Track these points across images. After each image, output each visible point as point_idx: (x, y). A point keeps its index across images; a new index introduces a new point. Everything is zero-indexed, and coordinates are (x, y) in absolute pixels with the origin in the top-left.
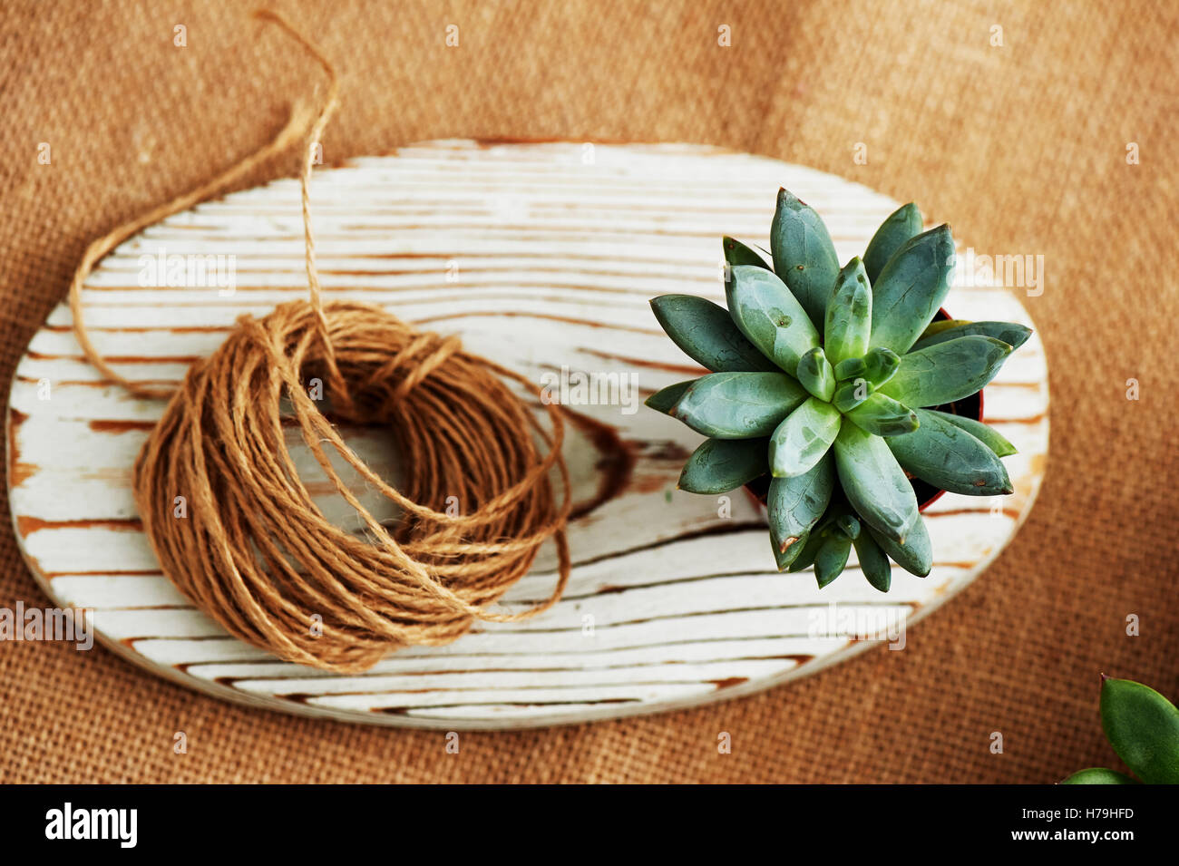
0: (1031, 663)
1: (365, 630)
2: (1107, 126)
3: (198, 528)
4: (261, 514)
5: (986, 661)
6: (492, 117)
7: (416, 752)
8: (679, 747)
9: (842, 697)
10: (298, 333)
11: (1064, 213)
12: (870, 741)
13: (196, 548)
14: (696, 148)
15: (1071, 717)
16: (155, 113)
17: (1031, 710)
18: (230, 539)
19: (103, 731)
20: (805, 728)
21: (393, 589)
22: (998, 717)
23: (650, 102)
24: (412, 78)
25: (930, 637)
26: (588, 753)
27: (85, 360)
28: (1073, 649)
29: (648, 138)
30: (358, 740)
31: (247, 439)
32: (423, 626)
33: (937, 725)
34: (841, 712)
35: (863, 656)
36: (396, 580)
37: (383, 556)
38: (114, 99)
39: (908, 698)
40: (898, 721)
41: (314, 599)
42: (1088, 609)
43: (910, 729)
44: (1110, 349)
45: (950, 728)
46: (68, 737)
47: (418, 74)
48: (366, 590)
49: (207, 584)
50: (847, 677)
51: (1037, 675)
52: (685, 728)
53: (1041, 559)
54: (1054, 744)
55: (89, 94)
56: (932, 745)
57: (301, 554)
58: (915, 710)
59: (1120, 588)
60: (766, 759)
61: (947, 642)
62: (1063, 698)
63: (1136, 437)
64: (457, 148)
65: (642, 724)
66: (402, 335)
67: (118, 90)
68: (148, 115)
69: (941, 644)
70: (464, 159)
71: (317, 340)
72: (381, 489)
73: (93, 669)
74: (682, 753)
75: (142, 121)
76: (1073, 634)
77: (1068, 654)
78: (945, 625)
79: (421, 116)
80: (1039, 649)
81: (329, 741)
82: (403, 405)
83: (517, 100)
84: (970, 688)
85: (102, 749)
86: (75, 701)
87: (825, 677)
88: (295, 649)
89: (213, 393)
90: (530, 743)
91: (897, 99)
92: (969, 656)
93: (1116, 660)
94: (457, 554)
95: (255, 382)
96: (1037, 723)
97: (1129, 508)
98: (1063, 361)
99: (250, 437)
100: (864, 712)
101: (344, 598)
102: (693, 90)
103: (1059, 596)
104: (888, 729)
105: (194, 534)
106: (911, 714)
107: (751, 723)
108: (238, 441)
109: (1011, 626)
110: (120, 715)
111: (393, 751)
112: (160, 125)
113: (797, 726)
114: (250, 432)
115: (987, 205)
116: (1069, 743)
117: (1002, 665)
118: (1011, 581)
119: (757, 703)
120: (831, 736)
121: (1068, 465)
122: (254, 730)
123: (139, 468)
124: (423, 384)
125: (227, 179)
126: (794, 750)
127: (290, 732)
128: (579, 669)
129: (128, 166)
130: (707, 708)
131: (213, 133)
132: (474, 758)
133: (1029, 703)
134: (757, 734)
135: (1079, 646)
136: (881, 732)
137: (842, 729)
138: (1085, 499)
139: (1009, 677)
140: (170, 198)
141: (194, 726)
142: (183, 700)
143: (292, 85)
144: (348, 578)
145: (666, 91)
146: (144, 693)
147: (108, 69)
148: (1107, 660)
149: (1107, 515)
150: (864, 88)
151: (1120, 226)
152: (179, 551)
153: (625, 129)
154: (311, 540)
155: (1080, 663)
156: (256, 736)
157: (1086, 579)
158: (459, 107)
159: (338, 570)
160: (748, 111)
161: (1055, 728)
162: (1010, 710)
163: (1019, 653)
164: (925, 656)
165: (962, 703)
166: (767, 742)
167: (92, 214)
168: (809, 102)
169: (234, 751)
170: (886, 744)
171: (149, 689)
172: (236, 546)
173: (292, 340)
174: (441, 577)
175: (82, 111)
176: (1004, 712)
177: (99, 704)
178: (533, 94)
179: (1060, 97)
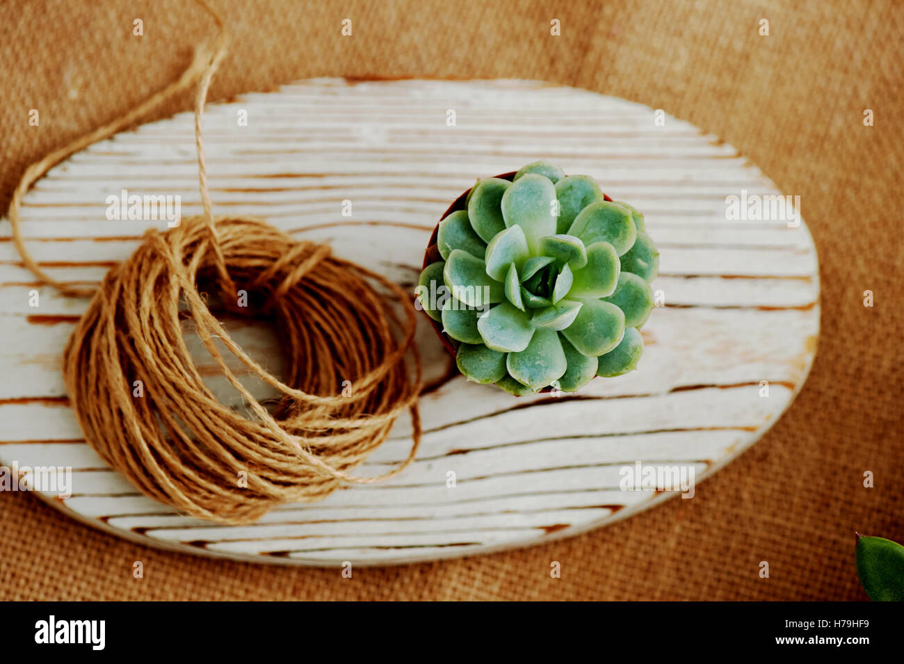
0: (806, 507)
1: (251, 491)
2: (869, 59)
3: (114, 407)
4: (164, 396)
5: (769, 506)
6: (360, 57)
7: (299, 585)
8: (515, 579)
9: (650, 537)
10: (194, 245)
11: (834, 133)
12: (673, 573)
13: (112, 423)
14: (527, 82)
15: (840, 552)
16: (82, 57)
17: (806, 546)
18: (139, 416)
19: (42, 570)
20: (619, 562)
21: (273, 458)
22: (779, 552)
23: (490, 43)
24: (294, 25)
25: (723, 487)
26: (440, 585)
27: (23, 265)
28: (841, 496)
29: (488, 75)
30: (251, 575)
31: (151, 335)
32: (299, 487)
33: (729, 560)
34: (649, 549)
35: (667, 503)
36: (275, 450)
37: (264, 431)
38: (48, 45)
39: (705, 537)
40: (696, 556)
41: (208, 466)
42: (853, 462)
43: (706, 563)
44: (872, 246)
45: (739, 562)
46: (13, 575)
47: (299, 22)
48: (250, 459)
49: (122, 453)
50: (654, 521)
51: (811, 517)
52: (521, 563)
53: (815, 421)
54: (825, 574)
55: (28, 41)
56: (724, 576)
57: (197, 429)
58: (711, 547)
59: (880, 445)
60: (588, 588)
61: (737, 490)
62: (833, 537)
63: (893, 318)
64: (328, 85)
65: (484, 561)
66: (281, 244)
67: (51, 37)
68: (76, 58)
69: (732, 492)
70: (335, 94)
71: (210, 250)
72: (262, 376)
73: (33, 518)
74: (518, 584)
75: (71, 63)
76: (841, 483)
77: (837, 499)
78: (735, 476)
79: (301, 56)
80: (813, 495)
81: (228, 576)
82: (283, 302)
83: (380, 42)
84: (755, 528)
85: (41, 584)
86: (19, 545)
87: (636, 521)
88: (194, 506)
89: (125, 295)
90: (392, 577)
91: (695, 38)
92: (755, 502)
93: (876, 504)
94: (325, 428)
95: (158, 287)
96: (811, 557)
97: (886, 378)
98: (832, 255)
99: (154, 333)
100: (668, 550)
101: (233, 465)
102: (526, 33)
103: (830, 452)
104: (688, 563)
105: (111, 411)
106: (707, 550)
107: (575, 559)
108: (144, 336)
109: (789, 477)
110: (55, 556)
111: (280, 584)
112: (86, 66)
113: (613, 561)
114: (154, 328)
115: (769, 126)
116: (837, 574)
117: (782, 509)
118: (790, 439)
119: (580, 542)
120: (641, 569)
121: (836, 342)
122: (165, 568)
123: (67, 355)
124: (299, 285)
125: (142, 111)
126: (610, 582)
127: (195, 569)
128: (431, 518)
129: (60, 100)
130: (538, 547)
131: (129, 72)
132: (347, 591)
133: (805, 541)
134: (580, 569)
135: (846, 493)
136: (682, 566)
137: (650, 563)
138: (851, 371)
139: (788, 519)
140: (94, 127)
141: (117, 565)
142: (107, 544)
143: (195, 32)
144: (236, 449)
145: (504, 34)
146: (76, 538)
147: (43, 21)
148: (869, 504)
149: (869, 383)
150: (668, 29)
151: (879, 143)
152: (99, 425)
153: (469, 66)
154: (205, 418)
155: (847, 507)
156: (168, 573)
157: (852, 437)
158: (332, 48)
159: (227, 443)
160: (572, 49)
161: (826, 561)
162: (789, 546)
163: (796, 500)
164: (719, 502)
165: (749, 541)
166: (588, 575)
167: (31, 141)
168: (621, 42)
169: (149, 586)
170: (686, 576)
171: (79, 534)
172: (145, 422)
173: (189, 251)
174: (312, 447)
175: (22, 55)
176: (783, 549)
177: (38, 547)
178: (393, 38)
179: (830, 35)
